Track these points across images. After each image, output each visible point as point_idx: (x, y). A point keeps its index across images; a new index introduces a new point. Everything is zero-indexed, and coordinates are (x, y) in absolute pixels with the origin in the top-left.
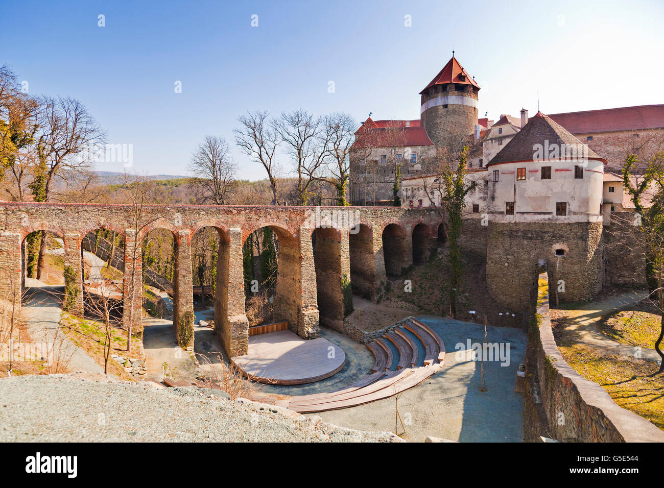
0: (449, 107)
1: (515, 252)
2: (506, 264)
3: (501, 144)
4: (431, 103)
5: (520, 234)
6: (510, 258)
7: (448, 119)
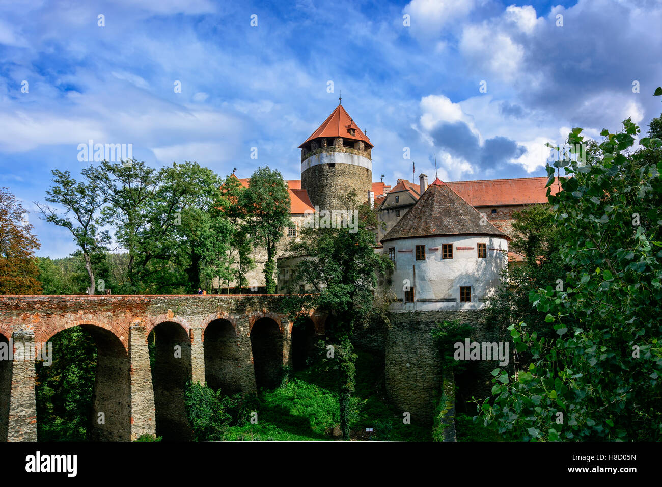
0: (337, 166)
1: (417, 348)
2: (408, 365)
3: (399, 215)
4: (313, 161)
5: (422, 326)
6: (412, 357)
7: (335, 181)
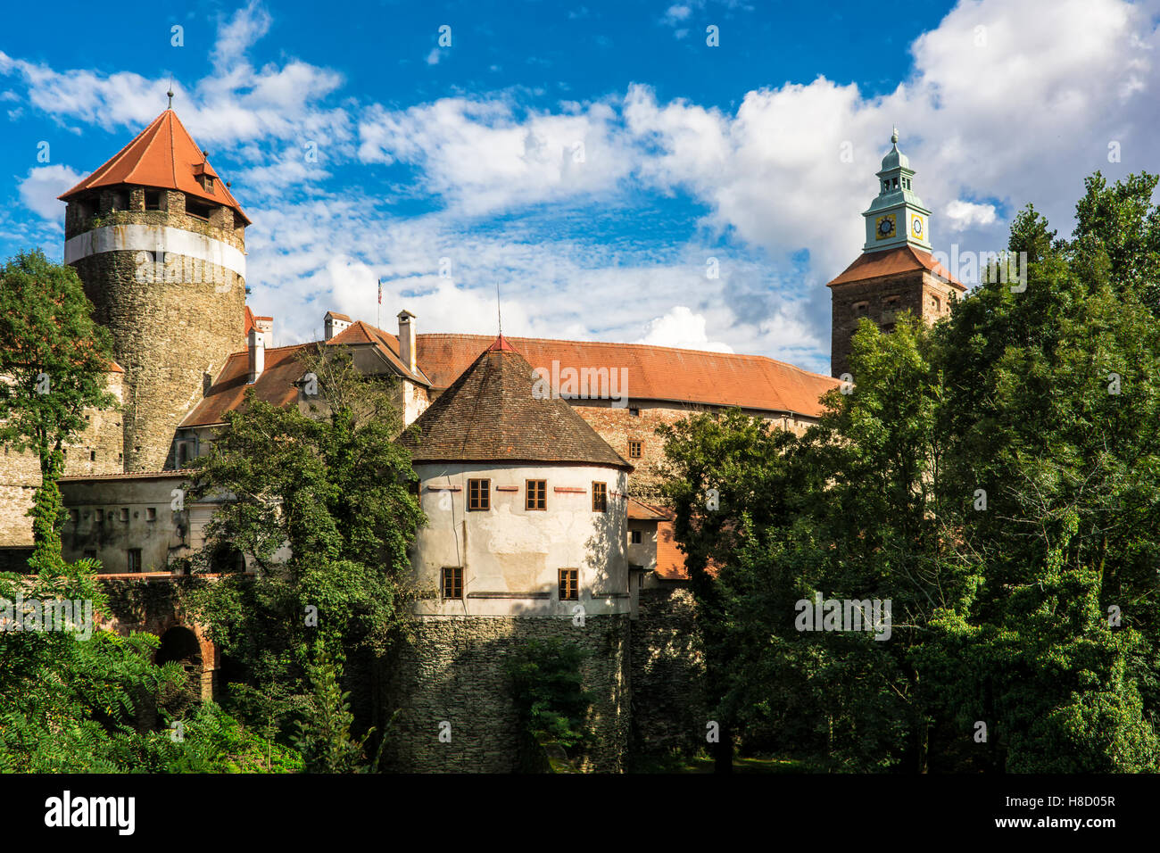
4: (108, 240)
5: (479, 648)
6: (455, 715)
7: (166, 299)
